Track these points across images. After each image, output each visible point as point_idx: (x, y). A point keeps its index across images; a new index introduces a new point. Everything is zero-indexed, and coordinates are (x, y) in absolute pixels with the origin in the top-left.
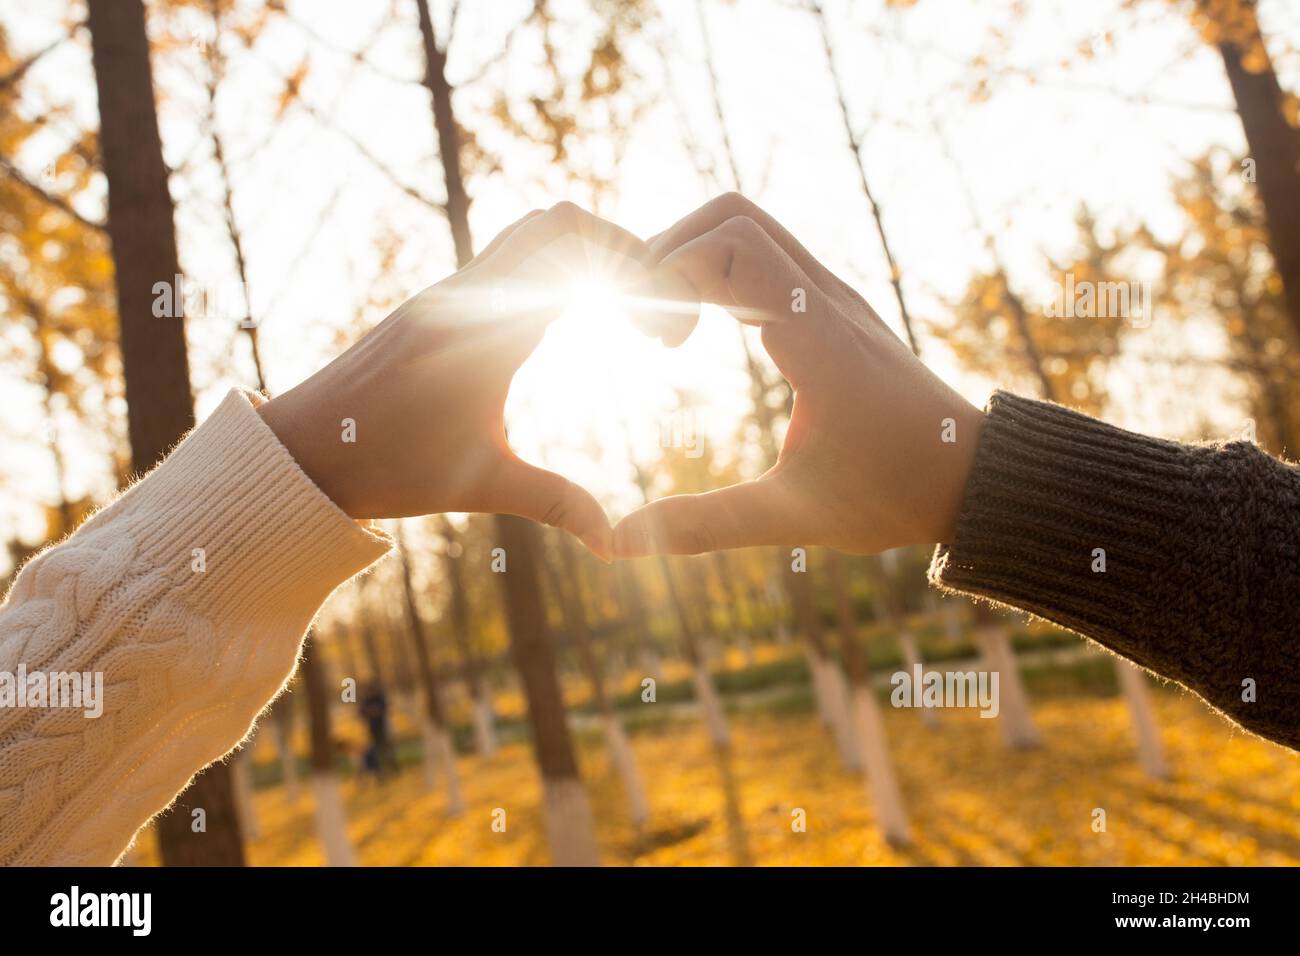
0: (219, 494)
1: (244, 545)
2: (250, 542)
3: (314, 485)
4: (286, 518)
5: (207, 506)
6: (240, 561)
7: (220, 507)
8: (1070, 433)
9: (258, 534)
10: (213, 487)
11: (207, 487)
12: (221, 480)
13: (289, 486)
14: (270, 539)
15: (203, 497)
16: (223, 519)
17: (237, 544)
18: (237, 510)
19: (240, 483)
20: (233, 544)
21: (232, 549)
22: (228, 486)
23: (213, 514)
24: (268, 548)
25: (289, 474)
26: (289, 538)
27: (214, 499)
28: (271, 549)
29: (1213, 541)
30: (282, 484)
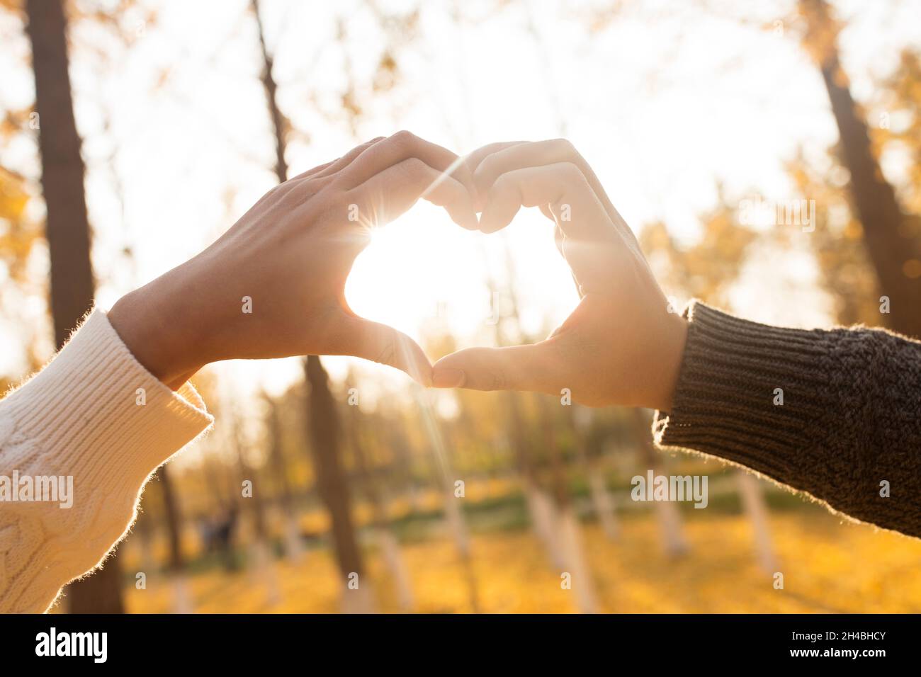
0: (76, 381)
1: (94, 419)
2: (99, 415)
3: (145, 370)
4: (126, 395)
5: (67, 391)
6: (92, 432)
7: (76, 391)
8: (746, 350)
9: (104, 409)
10: (72, 376)
11: (68, 376)
12: (77, 371)
13: (126, 372)
14: (114, 413)
15: (65, 384)
16: (79, 399)
17: (88, 418)
18: (89, 392)
19: (91, 372)
20: (85, 418)
21: (85, 422)
22: (83, 375)
23: (72, 395)
24: (113, 420)
25: (126, 363)
26: (129, 411)
27: (73, 385)
28: (115, 421)
29: (839, 434)
30: (121, 370)
